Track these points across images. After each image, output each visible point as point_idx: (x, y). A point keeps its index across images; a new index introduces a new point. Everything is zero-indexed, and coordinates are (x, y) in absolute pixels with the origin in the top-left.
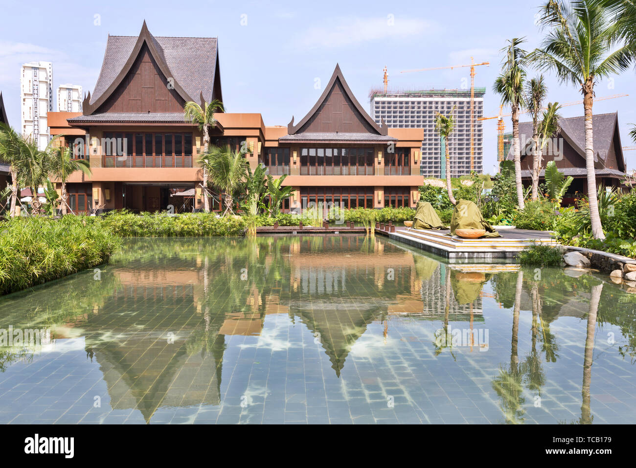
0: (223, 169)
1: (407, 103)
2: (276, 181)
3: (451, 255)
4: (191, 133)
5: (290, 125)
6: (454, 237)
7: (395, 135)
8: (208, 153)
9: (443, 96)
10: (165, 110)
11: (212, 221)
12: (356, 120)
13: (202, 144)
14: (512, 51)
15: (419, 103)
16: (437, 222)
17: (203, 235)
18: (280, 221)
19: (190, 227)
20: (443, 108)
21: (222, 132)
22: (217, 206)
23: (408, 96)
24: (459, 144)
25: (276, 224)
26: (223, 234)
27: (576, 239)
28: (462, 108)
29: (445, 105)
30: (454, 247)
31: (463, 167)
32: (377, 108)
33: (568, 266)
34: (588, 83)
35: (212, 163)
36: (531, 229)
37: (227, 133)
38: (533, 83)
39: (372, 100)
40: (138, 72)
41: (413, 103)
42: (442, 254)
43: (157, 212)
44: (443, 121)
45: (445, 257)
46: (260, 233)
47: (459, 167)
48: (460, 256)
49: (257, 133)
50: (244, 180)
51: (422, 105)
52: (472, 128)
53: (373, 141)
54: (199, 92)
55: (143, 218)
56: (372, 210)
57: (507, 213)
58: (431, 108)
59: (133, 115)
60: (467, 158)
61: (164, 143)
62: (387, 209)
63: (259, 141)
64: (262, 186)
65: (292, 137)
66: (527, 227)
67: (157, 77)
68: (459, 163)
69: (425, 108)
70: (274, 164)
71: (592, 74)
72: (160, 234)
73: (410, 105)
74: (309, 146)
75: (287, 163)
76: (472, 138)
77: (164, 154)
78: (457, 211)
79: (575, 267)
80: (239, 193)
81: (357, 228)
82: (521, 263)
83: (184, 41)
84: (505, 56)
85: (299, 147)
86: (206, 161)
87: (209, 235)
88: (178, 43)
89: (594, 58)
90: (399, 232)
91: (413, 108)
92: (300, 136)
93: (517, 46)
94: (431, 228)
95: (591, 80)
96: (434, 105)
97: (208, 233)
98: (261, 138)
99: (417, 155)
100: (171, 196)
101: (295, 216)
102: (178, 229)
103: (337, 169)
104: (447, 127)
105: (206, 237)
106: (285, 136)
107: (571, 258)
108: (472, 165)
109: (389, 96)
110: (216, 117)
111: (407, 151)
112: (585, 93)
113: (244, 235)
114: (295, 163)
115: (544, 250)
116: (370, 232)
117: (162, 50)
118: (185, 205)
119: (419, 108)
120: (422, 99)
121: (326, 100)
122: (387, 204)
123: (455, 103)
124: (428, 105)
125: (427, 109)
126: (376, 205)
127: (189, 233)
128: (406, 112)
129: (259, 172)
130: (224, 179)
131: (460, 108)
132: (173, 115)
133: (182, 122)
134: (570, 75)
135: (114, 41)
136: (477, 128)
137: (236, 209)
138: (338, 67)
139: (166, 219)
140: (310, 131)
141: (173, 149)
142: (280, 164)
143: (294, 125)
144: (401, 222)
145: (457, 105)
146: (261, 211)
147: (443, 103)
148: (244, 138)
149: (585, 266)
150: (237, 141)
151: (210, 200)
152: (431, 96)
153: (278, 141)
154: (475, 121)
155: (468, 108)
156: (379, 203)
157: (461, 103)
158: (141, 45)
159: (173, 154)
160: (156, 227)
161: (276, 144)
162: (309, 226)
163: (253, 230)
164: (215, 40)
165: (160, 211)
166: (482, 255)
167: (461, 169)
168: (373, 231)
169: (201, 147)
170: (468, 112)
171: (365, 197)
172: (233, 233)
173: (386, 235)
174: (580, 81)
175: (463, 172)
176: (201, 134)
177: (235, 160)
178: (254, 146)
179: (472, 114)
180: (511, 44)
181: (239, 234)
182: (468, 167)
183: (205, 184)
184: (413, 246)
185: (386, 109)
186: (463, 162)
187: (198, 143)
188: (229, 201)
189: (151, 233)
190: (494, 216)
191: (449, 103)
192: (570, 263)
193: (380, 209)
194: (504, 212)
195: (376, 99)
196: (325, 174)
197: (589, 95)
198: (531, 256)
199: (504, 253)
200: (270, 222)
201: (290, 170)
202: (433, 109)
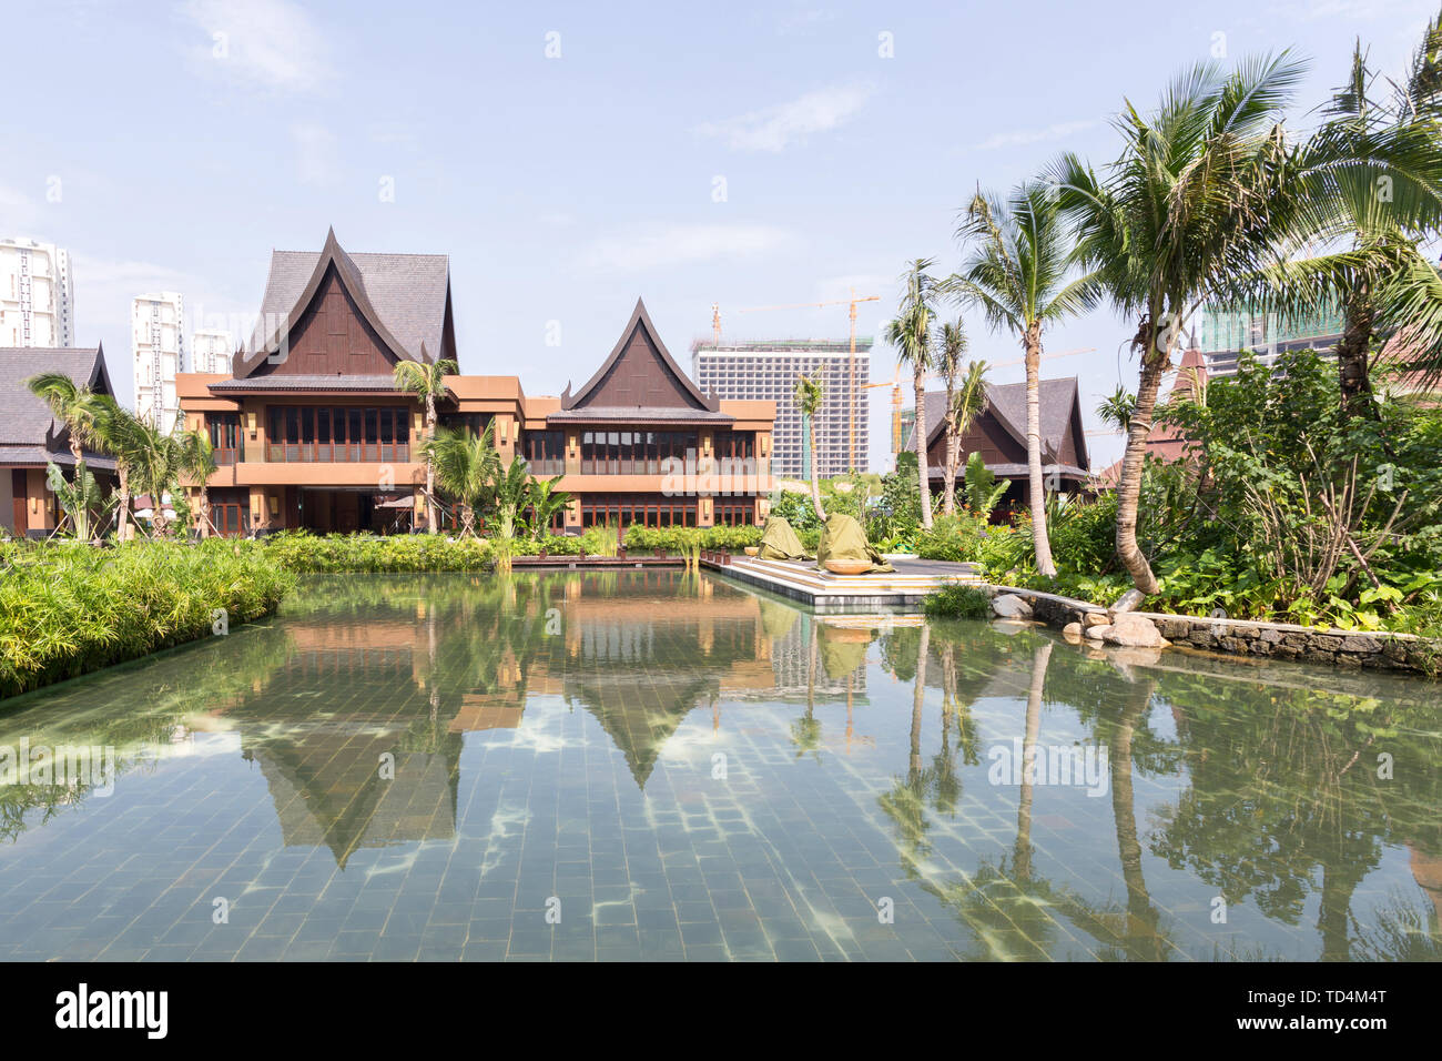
0: (457, 465)
1: (750, 360)
2: (544, 482)
3: (818, 600)
4: (408, 408)
5: (565, 395)
6: (823, 572)
7: (732, 410)
8: (435, 439)
9: (806, 350)
10: (366, 369)
11: (441, 547)
12: (669, 387)
13: (425, 425)
14: (916, 280)
15: (769, 360)
16: (797, 549)
17: (427, 570)
18: (549, 547)
19: (407, 557)
20: (806, 368)
21: (457, 407)
22: (450, 525)
23: (752, 350)
24: (832, 426)
25: (543, 552)
26: (459, 568)
27: (1012, 576)
28: (837, 368)
29: (810, 364)
30: (823, 587)
31: (838, 462)
32: (703, 367)
33: (999, 616)
34: (1033, 330)
35: (441, 455)
36: (943, 559)
37: (464, 407)
38: (947, 330)
39: (694, 355)
40: (320, 310)
41: (759, 360)
42: (804, 599)
43: (353, 533)
44: (807, 389)
45: (809, 604)
46: (517, 566)
47: (831, 462)
48: (831, 602)
49: (512, 407)
50: (491, 483)
51: (773, 364)
52: (852, 401)
53: (696, 420)
54: (419, 341)
55: (330, 543)
56: (694, 529)
57: (906, 534)
58: (787, 368)
59: (314, 378)
60: (844, 448)
61: (363, 425)
62: (718, 528)
63: (516, 419)
64: (519, 491)
65: (569, 414)
66: (936, 556)
67: (353, 317)
68: (832, 455)
69: (778, 368)
70: (539, 456)
71: (1040, 316)
72: (358, 568)
73: (755, 363)
74: (595, 428)
75: (561, 454)
76: (852, 416)
77: (363, 441)
78: (828, 532)
79: (1010, 618)
80: (485, 504)
81: (671, 557)
82: (927, 613)
83: (395, 259)
84: (904, 287)
85: (579, 429)
86: (431, 452)
87: (436, 570)
88: (386, 263)
89: (1041, 290)
90: (737, 565)
91: (760, 368)
92: (581, 413)
93: (923, 271)
94: (787, 557)
95: (1037, 325)
96: (792, 364)
97: (434, 567)
98: (519, 416)
99: (765, 442)
100: (376, 507)
101: (573, 542)
102: (387, 560)
103: (640, 465)
104: (812, 399)
105: (431, 572)
106: (558, 412)
107: (1005, 605)
108: (852, 458)
109: (722, 350)
110: (448, 381)
111: (750, 436)
112: (1029, 347)
113: (492, 569)
114: (573, 455)
115: (961, 592)
116: (691, 564)
117: (359, 275)
118: (398, 522)
119: (769, 368)
120: (773, 355)
121: (622, 355)
122: (718, 520)
123: (825, 360)
124: (783, 363)
125: (782, 371)
126: (701, 522)
127: (405, 567)
128: (749, 375)
129: (516, 469)
130: (461, 481)
131: (833, 368)
132: (378, 378)
133: (392, 390)
134: (1005, 318)
135: (281, 258)
136: (859, 401)
137: (479, 528)
138: (640, 304)
139: (362, 545)
140: (597, 405)
141: (379, 434)
142: (549, 457)
143: (572, 395)
144: (740, 549)
145: (830, 364)
146: (519, 532)
147: (806, 360)
148: (491, 415)
149: (1025, 617)
150: (481, 421)
151: (438, 513)
152: (788, 350)
153: (546, 420)
154: (856, 390)
155: (846, 368)
156: (706, 518)
157: (834, 361)
158: (325, 265)
159: (379, 441)
160: (352, 557)
161: (542, 426)
162: (596, 555)
163: (506, 562)
164: (444, 259)
165: (358, 532)
166: (866, 600)
167: (836, 466)
168: (696, 563)
169: (423, 430)
170: (845, 376)
171: (685, 509)
172: (475, 567)
173: (717, 570)
174: (1020, 327)
175: (838, 469)
176: (423, 409)
177: (475, 449)
178: (506, 429)
179: (852, 379)
180: (913, 268)
181: (484, 568)
182: (845, 462)
183: (430, 491)
184: (759, 586)
185: (718, 371)
186: (838, 455)
187: (418, 423)
188: (468, 517)
189: (345, 567)
190: (886, 540)
191: (816, 360)
192: (1002, 613)
193: (707, 528)
194: (901, 533)
195: (702, 354)
196: (620, 473)
197: (1034, 349)
198: (942, 601)
199: (902, 596)
200: (533, 549)
201: (564, 466)
202: (792, 371)
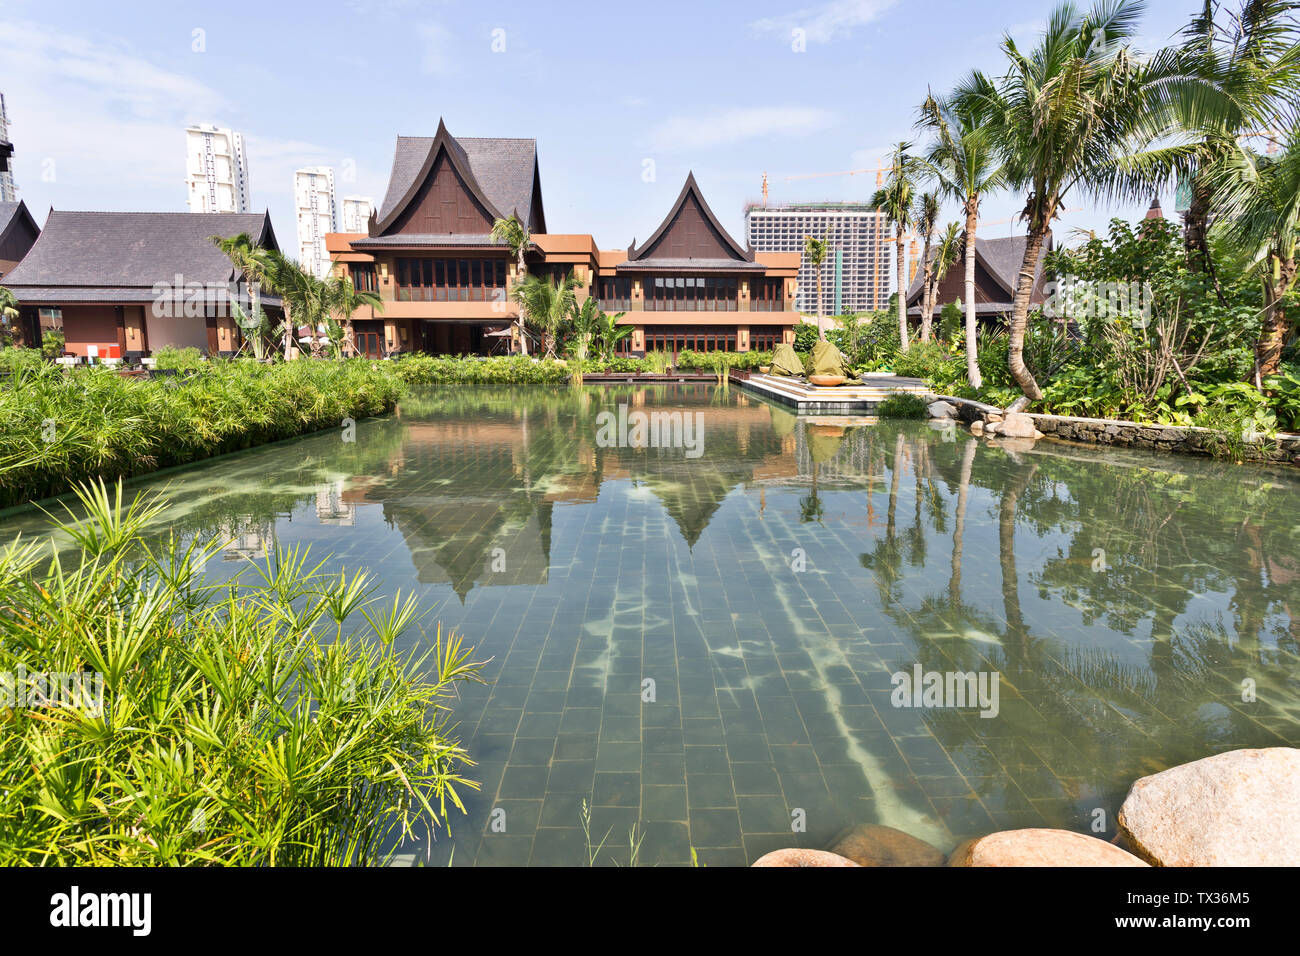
0: (541, 303)
1: (792, 219)
2: (611, 318)
3: (800, 405)
4: (504, 259)
5: (631, 248)
6: (809, 385)
7: (767, 260)
8: (525, 284)
9: (840, 211)
10: (471, 230)
11: (527, 365)
12: (714, 242)
13: (517, 273)
14: (899, 159)
15: (808, 219)
17: (516, 382)
18: (614, 366)
19: (501, 372)
20: (839, 225)
21: (544, 258)
22: (536, 350)
23: (794, 210)
24: (860, 272)
25: (607, 370)
26: (541, 381)
27: (951, 388)
28: (865, 225)
29: (843, 222)
30: (805, 396)
31: (864, 301)
32: (753, 225)
33: (933, 417)
34: (972, 201)
35: (529, 296)
36: (913, 376)
37: (549, 259)
38: (926, 198)
39: (746, 216)
40: (435, 184)
41: (800, 219)
42: (791, 405)
43: (460, 355)
45: (794, 407)
46: (587, 380)
47: (859, 301)
48: (811, 407)
49: (587, 259)
50: (569, 317)
51: (812, 222)
52: (877, 252)
53: (735, 268)
54: (513, 207)
55: (444, 362)
56: (733, 354)
57: (888, 357)
58: (823, 225)
59: (431, 236)
60: (869, 290)
61: (470, 272)
62: (752, 353)
63: (590, 268)
64: (598, 328)
65: (634, 264)
66: (908, 374)
67: (460, 189)
68: (859, 296)
69: (816, 225)
70: (610, 297)
71: (978, 190)
72: (464, 381)
73: (797, 221)
74: (664, 275)
75: (628, 295)
76: (876, 264)
77: (471, 285)
79: (940, 418)
80: (566, 333)
81: (707, 375)
82: (880, 415)
83: (493, 143)
84: (888, 164)
85: (647, 277)
86: (522, 293)
87: (524, 383)
88: (485, 145)
89: (978, 171)
90: (754, 380)
91: (801, 225)
92: (644, 263)
93: (905, 152)
94: (790, 374)
95: (975, 197)
96: (827, 222)
97: (522, 380)
98: (594, 265)
99: (792, 287)
100: (486, 335)
101: (633, 362)
102: (485, 375)
103: (691, 303)
105: (520, 384)
106: (624, 262)
107: (937, 409)
108: (876, 298)
109: (769, 211)
110: (537, 239)
111: (779, 281)
112: (968, 214)
113: (566, 382)
114: (637, 296)
115: (907, 399)
116: (722, 380)
117: (465, 156)
118: (500, 348)
119: (808, 225)
120: (812, 214)
121: (676, 217)
122: (753, 346)
123: (855, 219)
124: (820, 221)
125: (819, 228)
126: (740, 348)
127: (499, 380)
128: (791, 231)
129: (589, 308)
130: (544, 315)
131: (861, 225)
132: (480, 237)
133: (489, 246)
134: (952, 190)
135: (403, 141)
136: (883, 252)
137: (560, 351)
138: (691, 176)
139: (470, 365)
140: (656, 257)
141: (483, 279)
142: (618, 297)
143: (636, 248)
144: (756, 369)
145: (859, 222)
146: (593, 355)
147: (839, 219)
148: (571, 265)
149: (951, 416)
150: (563, 271)
151: (527, 340)
152: (824, 210)
153: (615, 268)
154: (880, 243)
155: (873, 225)
156: (744, 345)
157: (862, 219)
158: (438, 148)
159: (483, 285)
160: (458, 372)
161: (613, 273)
162: (650, 373)
163: (578, 377)
164: (532, 142)
165: (464, 356)
166: (838, 405)
167: (862, 304)
168: (726, 378)
170: (871, 231)
171: (727, 338)
172: (553, 381)
173: (740, 384)
174: (962, 197)
175: (864, 307)
176: (515, 261)
177: (558, 294)
178: (584, 274)
179: (877, 234)
180: (897, 149)
181: (562, 381)
182: (870, 302)
183: (521, 323)
184: (765, 396)
185: (766, 228)
186: (864, 295)
187: (513, 271)
188: (550, 343)
189: (454, 380)
190: (871, 361)
191: (847, 219)
192: (935, 414)
193: (743, 352)
194: (884, 356)
195: (753, 214)
196: (675, 310)
197: (973, 216)
198: (890, 405)
199: (865, 402)
200: (601, 368)
201: (631, 304)
202: (827, 227)
